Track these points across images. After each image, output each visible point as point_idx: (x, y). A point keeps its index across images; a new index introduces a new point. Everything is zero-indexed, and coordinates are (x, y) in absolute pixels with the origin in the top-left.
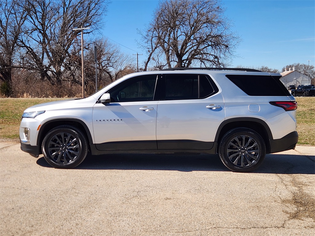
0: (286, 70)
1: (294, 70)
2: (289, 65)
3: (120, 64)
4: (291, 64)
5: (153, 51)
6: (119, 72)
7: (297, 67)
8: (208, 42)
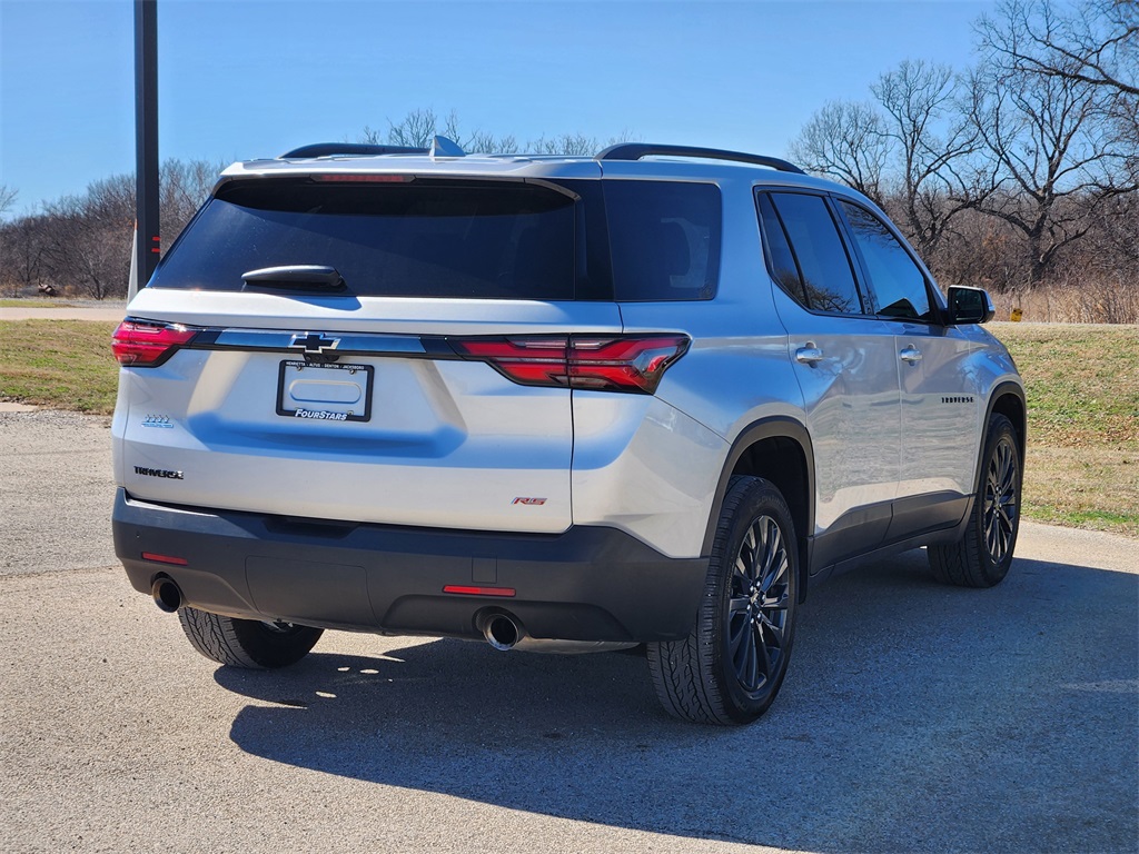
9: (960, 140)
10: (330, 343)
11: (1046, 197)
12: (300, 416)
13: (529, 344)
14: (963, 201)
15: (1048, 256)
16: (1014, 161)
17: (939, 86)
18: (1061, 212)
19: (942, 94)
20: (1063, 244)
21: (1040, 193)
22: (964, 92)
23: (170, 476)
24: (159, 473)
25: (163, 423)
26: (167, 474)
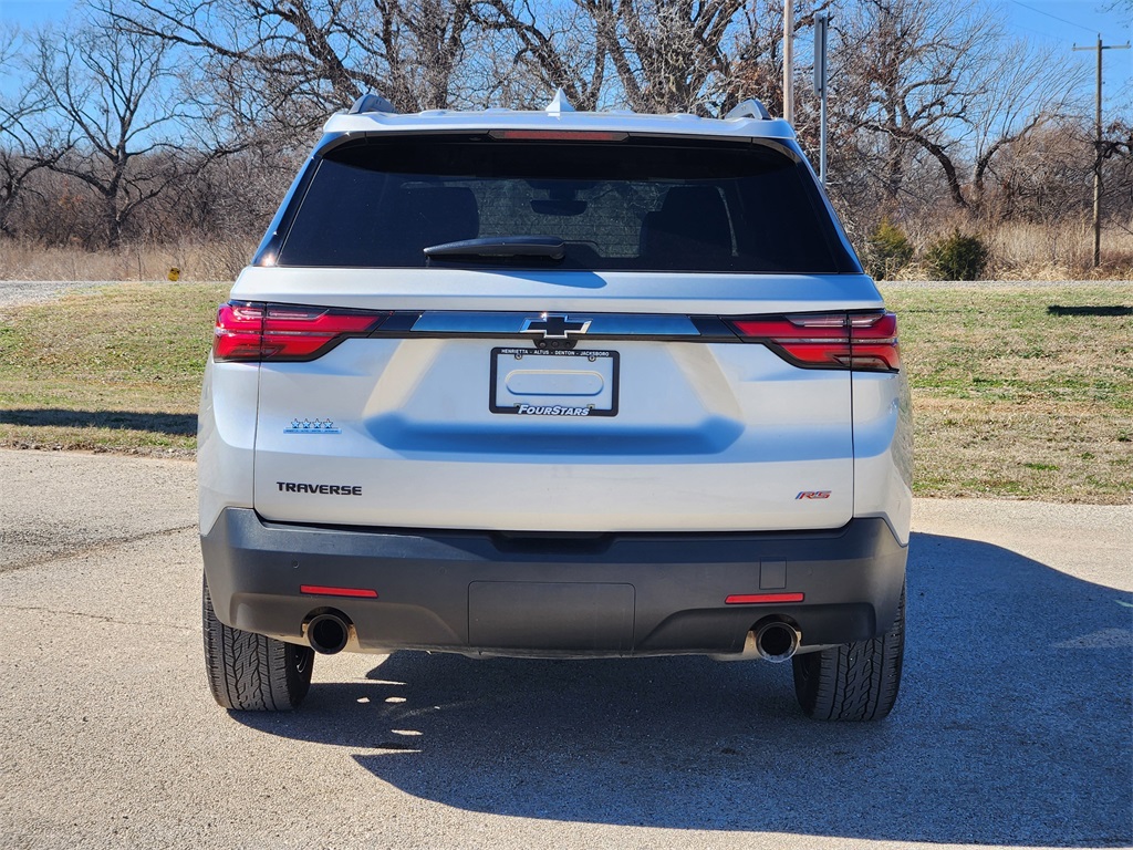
3: (1006, 104)
6: (998, 147)
9: (32, 98)
10: (579, 326)
11: (120, 157)
12: (524, 412)
14: (38, 159)
15: (125, 215)
16: (85, 120)
17: (7, 42)
18: (134, 172)
19: (11, 51)
20: (139, 202)
21: (114, 152)
22: (33, 50)
23: (340, 491)
24: (322, 489)
25: (323, 428)
26: (334, 490)
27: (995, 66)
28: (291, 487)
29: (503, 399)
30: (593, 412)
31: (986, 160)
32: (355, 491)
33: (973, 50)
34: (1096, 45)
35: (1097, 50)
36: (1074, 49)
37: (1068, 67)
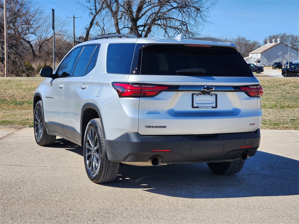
0: (268, 43)
1: (279, 42)
2: (272, 35)
3: (46, 31)
4: (276, 34)
5: (97, 13)
6: (44, 42)
7: (283, 38)
8: (171, 3)
10: (213, 89)
12: (199, 108)
13: (251, 87)
23: (161, 127)
24: (157, 127)
25: (156, 113)
26: (160, 127)
27: (42, 21)
28: (148, 127)
29: (195, 105)
30: (213, 108)
31: (41, 45)
32: (165, 127)
33: (36, 17)
34: (73, 17)
35: (73, 18)
36: (67, 18)
37: (61, 22)
